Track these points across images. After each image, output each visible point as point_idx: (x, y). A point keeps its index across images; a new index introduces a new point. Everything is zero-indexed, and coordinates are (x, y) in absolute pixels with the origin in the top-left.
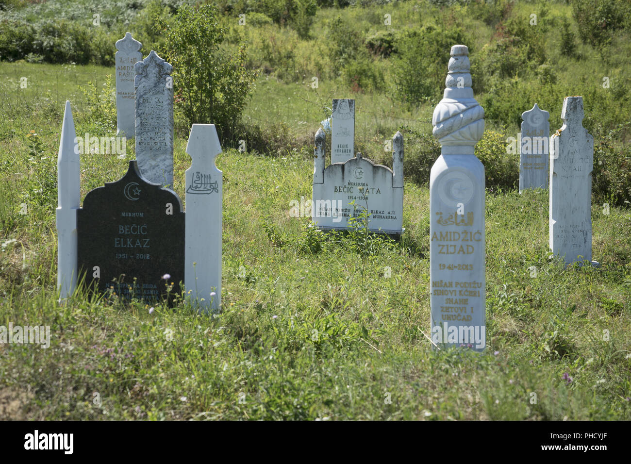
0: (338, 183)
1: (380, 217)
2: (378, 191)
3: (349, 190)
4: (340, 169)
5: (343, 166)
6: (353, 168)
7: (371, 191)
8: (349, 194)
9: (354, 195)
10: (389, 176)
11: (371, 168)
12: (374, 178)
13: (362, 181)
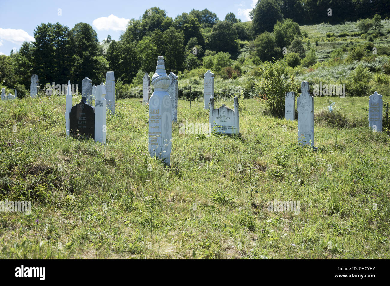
0: (217, 116)
1: (231, 128)
2: (230, 119)
3: (220, 119)
4: (217, 111)
5: (218, 109)
6: (221, 110)
7: (227, 118)
8: (220, 120)
9: (222, 120)
10: (233, 113)
11: (227, 110)
12: (228, 113)
13: (224, 115)
